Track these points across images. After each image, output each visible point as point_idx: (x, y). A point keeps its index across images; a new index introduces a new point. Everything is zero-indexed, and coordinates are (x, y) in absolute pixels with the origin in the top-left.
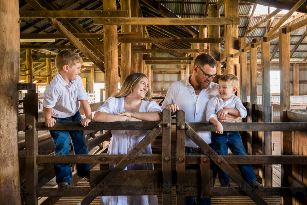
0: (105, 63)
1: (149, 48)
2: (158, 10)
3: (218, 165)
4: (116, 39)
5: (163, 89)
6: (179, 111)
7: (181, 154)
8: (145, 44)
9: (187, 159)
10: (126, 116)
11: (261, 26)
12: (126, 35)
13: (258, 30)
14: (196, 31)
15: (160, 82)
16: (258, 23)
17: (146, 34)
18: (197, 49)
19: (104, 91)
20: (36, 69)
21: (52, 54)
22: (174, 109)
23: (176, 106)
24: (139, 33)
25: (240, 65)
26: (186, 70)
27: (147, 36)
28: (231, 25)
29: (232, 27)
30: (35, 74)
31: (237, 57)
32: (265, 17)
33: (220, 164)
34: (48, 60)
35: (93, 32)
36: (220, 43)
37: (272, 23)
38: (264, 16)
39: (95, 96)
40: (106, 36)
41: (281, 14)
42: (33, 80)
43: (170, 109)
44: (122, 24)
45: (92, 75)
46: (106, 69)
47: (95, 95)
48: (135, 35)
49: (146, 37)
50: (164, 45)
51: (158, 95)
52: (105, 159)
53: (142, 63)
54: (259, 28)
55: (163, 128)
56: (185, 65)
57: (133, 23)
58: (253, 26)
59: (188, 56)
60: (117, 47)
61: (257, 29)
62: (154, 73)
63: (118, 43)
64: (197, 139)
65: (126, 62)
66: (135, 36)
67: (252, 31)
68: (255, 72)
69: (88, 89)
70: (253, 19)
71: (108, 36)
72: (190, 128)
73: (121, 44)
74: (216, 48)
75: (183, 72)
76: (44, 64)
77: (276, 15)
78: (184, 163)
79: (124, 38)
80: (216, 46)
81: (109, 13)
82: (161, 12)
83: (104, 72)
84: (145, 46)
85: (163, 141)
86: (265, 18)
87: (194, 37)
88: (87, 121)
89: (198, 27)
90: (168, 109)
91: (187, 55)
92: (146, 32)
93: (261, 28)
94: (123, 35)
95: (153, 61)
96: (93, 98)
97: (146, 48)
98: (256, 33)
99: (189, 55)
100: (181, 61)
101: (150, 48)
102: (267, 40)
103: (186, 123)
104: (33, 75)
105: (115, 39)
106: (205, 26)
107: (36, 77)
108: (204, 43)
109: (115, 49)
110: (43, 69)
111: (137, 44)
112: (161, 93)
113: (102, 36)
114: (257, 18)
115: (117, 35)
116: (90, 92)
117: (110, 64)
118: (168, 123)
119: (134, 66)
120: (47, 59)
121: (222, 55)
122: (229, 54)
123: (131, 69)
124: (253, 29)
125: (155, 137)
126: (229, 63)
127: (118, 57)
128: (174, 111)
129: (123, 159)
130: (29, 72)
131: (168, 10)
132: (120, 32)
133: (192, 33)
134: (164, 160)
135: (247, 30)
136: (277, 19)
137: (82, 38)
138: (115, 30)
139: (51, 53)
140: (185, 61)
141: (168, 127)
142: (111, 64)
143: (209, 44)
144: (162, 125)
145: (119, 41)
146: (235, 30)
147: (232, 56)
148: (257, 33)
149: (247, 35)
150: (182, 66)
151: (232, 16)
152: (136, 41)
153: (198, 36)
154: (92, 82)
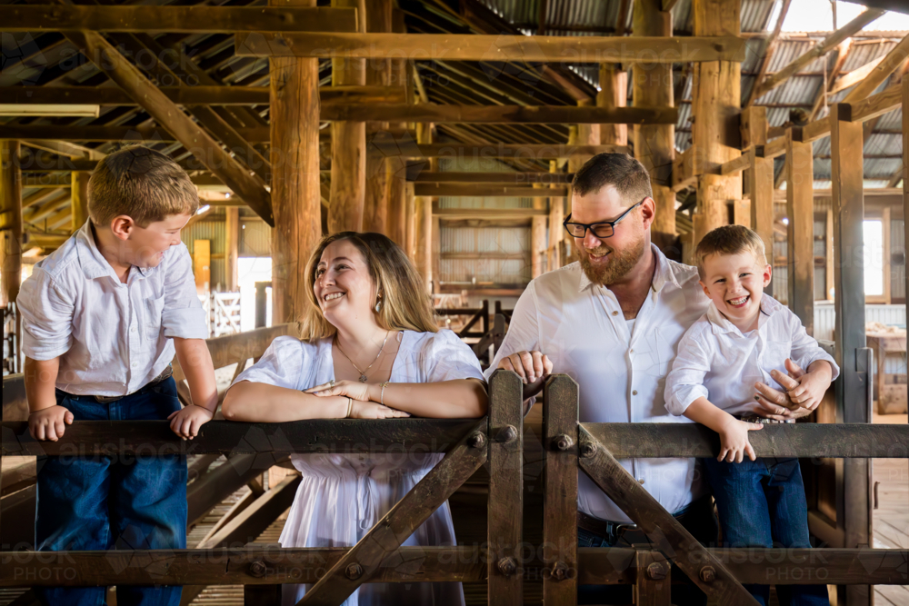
0: (275, 191)
1: (428, 140)
2: (458, 11)
3: (702, 587)
4: (313, 107)
5: (474, 280)
6: (554, 379)
7: (563, 547)
8: (412, 126)
9: (586, 564)
10: (349, 398)
11: (806, 69)
12: (351, 94)
13: (797, 84)
14: (587, 83)
15: (464, 255)
16: (795, 59)
17: (417, 93)
18: (591, 143)
19: (269, 291)
20: (36, 209)
21: (91, 158)
22: (535, 370)
23: (543, 358)
24: (394, 89)
25: (747, 202)
26: (552, 216)
27: (420, 99)
28: (717, 63)
29: (717, 70)
30: (31, 228)
31: (736, 175)
32: (822, 39)
33: (709, 583)
34: (77, 179)
35: (233, 83)
36: (672, 127)
37: (843, 62)
38: (818, 35)
39: (238, 303)
40: (278, 98)
41: (874, 32)
42: (24, 246)
43: (521, 370)
44: (334, 57)
45: (229, 230)
46: (275, 213)
47: (239, 300)
48: (380, 94)
49: (416, 103)
50: (480, 130)
51: (457, 300)
52: (263, 566)
53: (404, 191)
54: (800, 76)
55: (493, 445)
56: (548, 200)
57: (375, 53)
58: (779, 70)
59: (558, 170)
60: (317, 138)
61: (791, 78)
62: (442, 224)
63: (321, 124)
64: (623, 488)
65: (348, 189)
66: (381, 99)
67: (776, 88)
68: (805, 228)
69: (217, 278)
70: (780, 45)
71: (285, 99)
72: (595, 443)
73: (329, 126)
74: (660, 143)
75: (540, 221)
76: (65, 193)
77: (860, 33)
78: (573, 582)
79: (340, 105)
80: (659, 134)
81: (290, 17)
82: (468, 18)
83: (271, 223)
84: (413, 134)
85: (492, 496)
86: (822, 43)
87: (580, 103)
88: (193, 417)
89: (593, 68)
90: (510, 373)
91: (557, 165)
92: (416, 86)
93: (805, 76)
94: (340, 93)
95: (440, 185)
96: (234, 307)
97: (416, 141)
98: (790, 94)
99: (561, 165)
100: (535, 186)
101: (430, 142)
102: (854, 114)
103: (582, 426)
104: (23, 230)
105: (309, 108)
106: (619, 67)
107: (32, 238)
108: (616, 125)
109: (309, 141)
110: (58, 211)
111: (386, 125)
112: (464, 292)
113: (266, 97)
114: (791, 41)
115: (317, 96)
116: (224, 289)
117: (291, 194)
118: (512, 428)
119: (376, 203)
120: (74, 175)
121: (681, 165)
122: (708, 164)
123: (367, 213)
124: (778, 80)
125: (461, 479)
126: (709, 195)
127: (321, 169)
128: (534, 379)
129: (335, 567)
130: (8, 218)
131: (492, 12)
132: (329, 84)
133: (573, 91)
134: (497, 571)
135: (758, 83)
136: (859, 48)
137: (195, 105)
138: (310, 74)
139: (87, 153)
140: (549, 186)
141: (513, 440)
142: (295, 194)
143: (636, 127)
144: (490, 434)
145: (324, 115)
146: (729, 82)
147: (718, 170)
148: (793, 93)
149: (758, 98)
150: (538, 203)
151: (720, 33)
152: (385, 114)
153: (594, 102)
154: (230, 254)
